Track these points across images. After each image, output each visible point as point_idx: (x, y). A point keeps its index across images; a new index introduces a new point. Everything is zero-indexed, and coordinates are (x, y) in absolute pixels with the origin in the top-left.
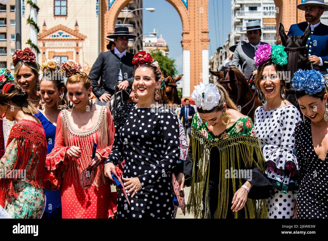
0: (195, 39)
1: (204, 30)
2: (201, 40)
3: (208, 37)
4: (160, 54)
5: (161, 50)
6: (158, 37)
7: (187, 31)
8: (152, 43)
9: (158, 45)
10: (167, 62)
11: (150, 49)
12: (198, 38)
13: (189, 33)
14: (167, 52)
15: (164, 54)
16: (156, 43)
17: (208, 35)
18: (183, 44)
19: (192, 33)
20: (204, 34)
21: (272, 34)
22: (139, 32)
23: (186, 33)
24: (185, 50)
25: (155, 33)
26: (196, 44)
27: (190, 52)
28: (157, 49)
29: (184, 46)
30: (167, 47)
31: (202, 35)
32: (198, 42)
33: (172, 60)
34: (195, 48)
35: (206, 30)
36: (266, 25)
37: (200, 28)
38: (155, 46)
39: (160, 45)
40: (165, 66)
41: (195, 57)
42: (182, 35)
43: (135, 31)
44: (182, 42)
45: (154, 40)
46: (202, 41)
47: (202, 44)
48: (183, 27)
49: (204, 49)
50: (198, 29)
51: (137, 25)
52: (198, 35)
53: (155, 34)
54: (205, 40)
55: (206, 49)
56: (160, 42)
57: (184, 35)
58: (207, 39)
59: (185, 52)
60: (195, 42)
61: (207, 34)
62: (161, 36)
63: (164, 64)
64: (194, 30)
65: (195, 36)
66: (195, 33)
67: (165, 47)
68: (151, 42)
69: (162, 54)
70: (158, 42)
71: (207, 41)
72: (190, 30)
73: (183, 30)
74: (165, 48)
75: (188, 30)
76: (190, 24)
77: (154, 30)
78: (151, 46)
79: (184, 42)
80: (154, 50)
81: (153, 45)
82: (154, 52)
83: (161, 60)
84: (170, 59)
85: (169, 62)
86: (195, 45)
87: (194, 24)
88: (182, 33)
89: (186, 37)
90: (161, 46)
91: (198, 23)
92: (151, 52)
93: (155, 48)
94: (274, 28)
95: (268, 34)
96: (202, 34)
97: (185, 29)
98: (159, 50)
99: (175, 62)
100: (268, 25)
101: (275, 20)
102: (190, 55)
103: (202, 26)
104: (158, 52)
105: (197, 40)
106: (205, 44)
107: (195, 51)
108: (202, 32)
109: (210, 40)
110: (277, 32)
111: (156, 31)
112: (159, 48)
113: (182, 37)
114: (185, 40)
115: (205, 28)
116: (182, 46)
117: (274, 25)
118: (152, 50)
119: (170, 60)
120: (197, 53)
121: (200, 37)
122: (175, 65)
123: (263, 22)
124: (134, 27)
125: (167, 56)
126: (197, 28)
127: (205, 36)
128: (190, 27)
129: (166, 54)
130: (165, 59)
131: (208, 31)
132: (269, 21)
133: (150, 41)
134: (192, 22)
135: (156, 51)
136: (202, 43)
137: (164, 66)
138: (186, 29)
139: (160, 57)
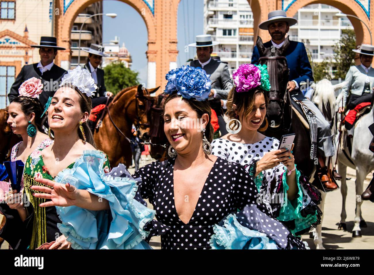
0: (161, 50)
1: (173, 40)
2: (168, 51)
3: (177, 48)
4: (122, 66)
5: (122, 61)
6: (120, 47)
7: (152, 40)
8: (113, 53)
9: (120, 55)
10: (130, 75)
11: (111, 60)
12: (166, 49)
13: (155, 43)
14: (130, 64)
15: (126, 65)
16: (117, 53)
17: (176, 46)
18: (148, 55)
19: (158, 42)
20: (173, 44)
21: (249, 46)
22: (99, 40)
23: (152, 43)
24: (151, 61)
25: (116, 41)
26: (163, 55)
27: (156, 64)
28: (119, 59)
29: (149, 58)
30: (130, 57)
31: (170, 46)
32: (166, 53)
33: (136, 72)
34: (161, 60)
35: (175, 40)
36: (241, 35)
37: (168, 37)
38: (117, 56)
39: (122, 56)
40: (128, 80)
41: (161, 71)
42: (148, 45)
43: (94, 39)
44: (147, 53)
45: (116, 49)
46: (170, 52)
47: (170, 56)
48: (149, 36)
49: (172, 61)
50: (166, 39)
51: (95, 32)
52: (166, 46)
53: (116, 43)
54: (173, 52)
55: (174, 61)
56: (122, 52)
57: (149, 45)
58: (175, 49)
59: (150, 64)
60: (161, 53)
61: (175, 44)
62: (124, 45)
63: (126, 77)
64: (161, 40)
65: (162, 47)
66: (162, 43)
67: (127, 57)
68: (112, 51)
69: (124, 66)
70: (120, 52)
71: (175, 53)
72: (156, 40)
73: (149, 39)
74: (128, 59)
75: (154, 39)
76: (156, 33)
77: (116, 37)
78: (111, 56)
79: (149, 53)
80: (115, 61)
81: (114, 55)
82: (114, 63)
83: (123, 72)
84: (133, 71)
85: (131, 75)
86: (161, 57)
87: (162, 33)
88: (147, 42)
89: (152, 47)
90: (124, 56)
91: (166, 32)
92: (111, 63)
93: (116, 59)
94: (251, 39)
95: (244, 45)
96: (170, 44)
97: (150, 38)
98: (121, 61)
99: (139, 75)
100: (245, 35)
101: (252, 30)
102: (157, 67)
103: (170, 35)
104: (119, 63)
105: (164, 51)
106: (173, 55)
107: (161, 64)
108: (170, 42)
109: (178, 51)
110: (254, 43)
111: (118, 39)
112: (121, 58)
113: (147, 47)
114: (150, 51)
115: (173, 38)
116: (147, 57)
117: (251, 35)
118: (113, 61)
119: (133, 73)
120: (164, 65)
121: (168, 48)
122: (138, 78)
123: (239, 32)
124: (93, 34)
125: (130, 67)
126: (164, 37)
127: (173, 47)
128: (156, 36)
129: (129, 65)
130: (128, 72)
131: (177, 41)
132: (246, 30)
133: (110, 50)
134: (159, 31)
135: (117, 62)
136: (170, 54)
137: (126, 79)
138: (152, 38)
139: (122, 69)
